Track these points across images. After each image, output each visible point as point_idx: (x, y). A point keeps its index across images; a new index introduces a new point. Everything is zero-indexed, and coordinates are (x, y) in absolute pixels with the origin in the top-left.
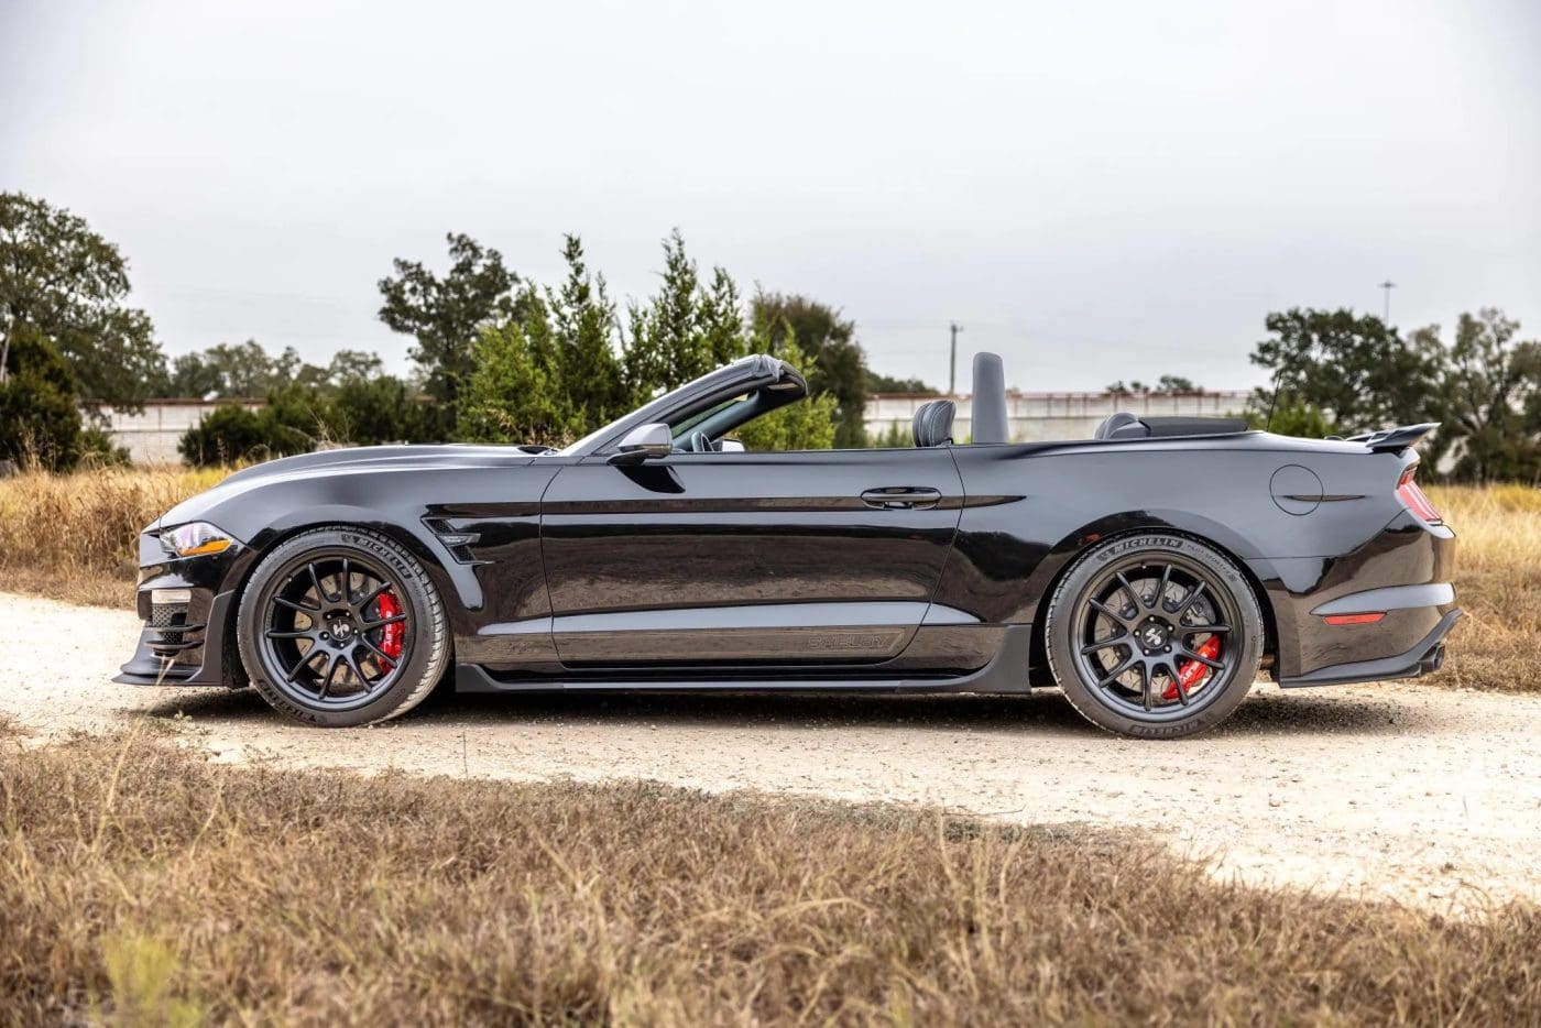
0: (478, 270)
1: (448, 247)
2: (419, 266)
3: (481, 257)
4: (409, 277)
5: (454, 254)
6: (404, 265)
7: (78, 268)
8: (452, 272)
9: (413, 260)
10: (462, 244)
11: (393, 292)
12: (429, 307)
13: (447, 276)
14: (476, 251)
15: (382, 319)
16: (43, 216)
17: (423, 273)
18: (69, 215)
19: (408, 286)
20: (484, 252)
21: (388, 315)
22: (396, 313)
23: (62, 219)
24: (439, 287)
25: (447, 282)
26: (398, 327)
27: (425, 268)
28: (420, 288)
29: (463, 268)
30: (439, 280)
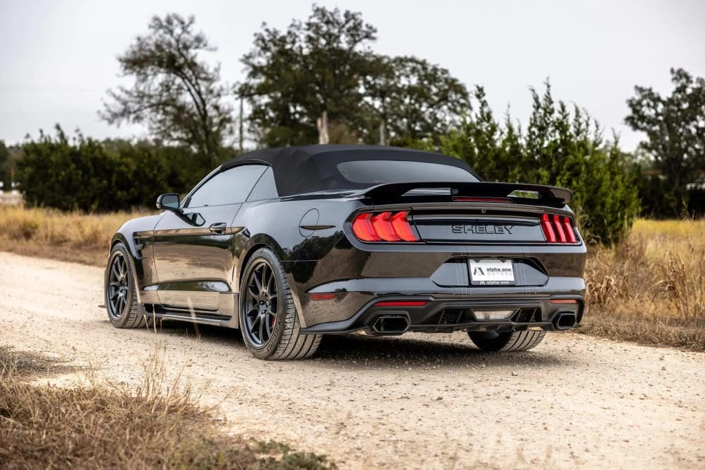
0: (689, 91)
1: (671, 76)
2: (650, 90)
3: (691, 82)
4: (644, 97)
5: (675, 82)
6: (641, 90)
7: (444, 98)
8: (674, 93)
9: (646, 86)
10: (680, 75)
11: (635, 106)
12: (657, 114)
13: (670, 95)
14: (688, 78)
15: (626, 124)
16: (425, 69)
17: (653, 94)
18: (439, 67)
19: (645, 102)
20: (694, 80)
21: (630, 120)
22: (636, 119)
23: (435, 69)
24: (664, 102)
25: (669, 99)
26: (636, 127)
27: (655, 91)
28: (652, 104)
29: (681, 90)
30: (664, 98)
